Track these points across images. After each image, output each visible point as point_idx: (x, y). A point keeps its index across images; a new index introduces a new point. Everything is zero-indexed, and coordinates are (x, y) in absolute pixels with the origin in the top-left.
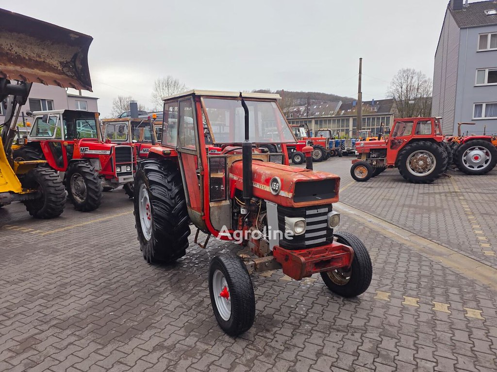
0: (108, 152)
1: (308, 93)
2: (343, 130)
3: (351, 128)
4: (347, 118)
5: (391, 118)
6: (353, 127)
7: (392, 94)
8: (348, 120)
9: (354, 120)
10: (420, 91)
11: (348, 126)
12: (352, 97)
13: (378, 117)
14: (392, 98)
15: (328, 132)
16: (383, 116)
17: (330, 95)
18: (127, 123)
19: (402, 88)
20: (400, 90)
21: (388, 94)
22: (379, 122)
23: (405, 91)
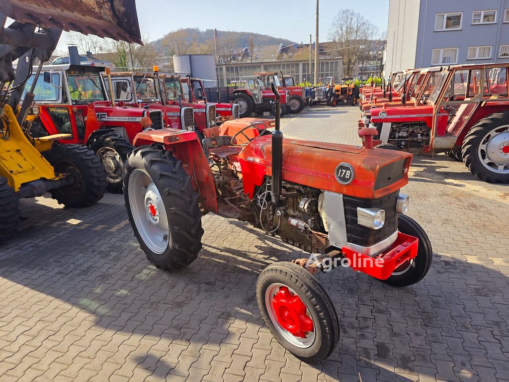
0: (138, 119)
1: (242, 32)
3: (301, 73)
4: (296, 62)
5: (339, 63)
6: (303, 72)
7: (333, 37)
8: (298, 65)
9: (304, 65)
10: (359, 34)
11: (298, 72)
12: (286, 39)
13: (328, 61)
14: (333, 41)
15: (291, 79)
16: (332, 61)
17: (265, 36)
18: (129, 78)
19: (342, 30)
20: (340, 32)
21: (329, 36)
22: (328, 67)
23: (345, 34)
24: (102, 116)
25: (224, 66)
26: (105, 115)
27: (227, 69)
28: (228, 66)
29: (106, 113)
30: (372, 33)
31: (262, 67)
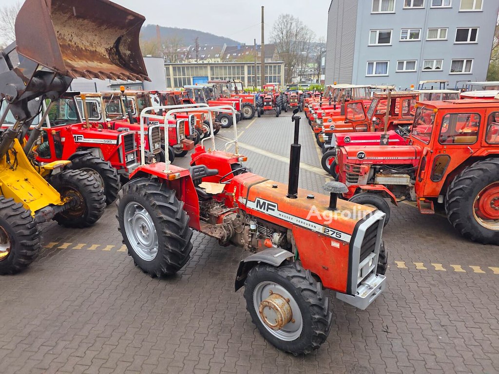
0: (114, 142)
2: (238, 78)
3: (246, 76)
4: (242, 65)
5: (282, 67)
6: (248, 75)
8: (243, 67)
9: (249, 67)
10: (298, 38)
11: (243, 74)
13: (271, 65)
16: (275, 65)
18: (98, 99)
19: (282, 34)
20: (281, 35)
21: (270, 39)
22: (272, 70)
23: (285, 37)
24: (79, 138)
25: (171, 66)
26: (82, 137)
27: (174, 69)
28: (176, 66)
29: (82, 136)
30: (310, 38)
31: (209, 68)
